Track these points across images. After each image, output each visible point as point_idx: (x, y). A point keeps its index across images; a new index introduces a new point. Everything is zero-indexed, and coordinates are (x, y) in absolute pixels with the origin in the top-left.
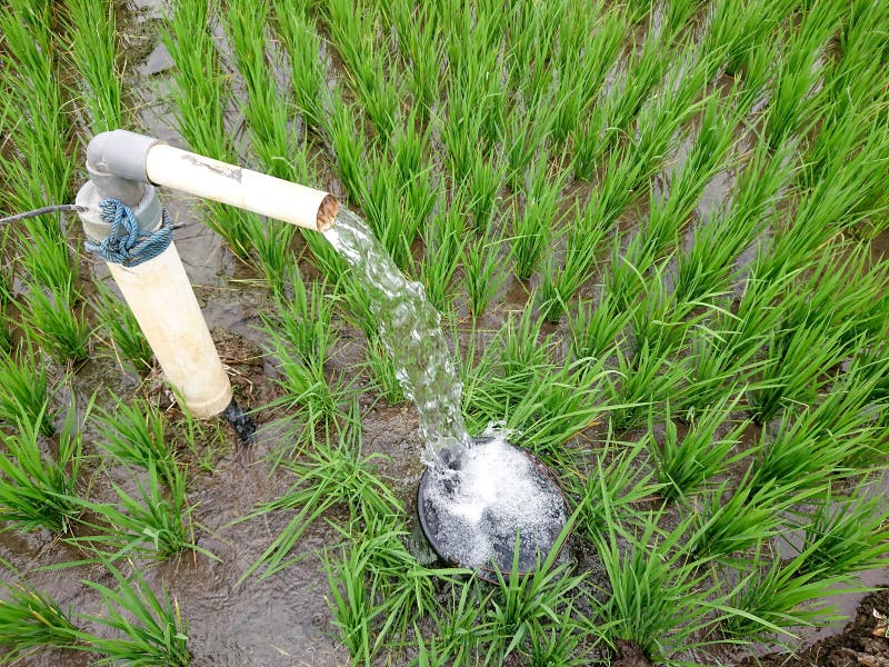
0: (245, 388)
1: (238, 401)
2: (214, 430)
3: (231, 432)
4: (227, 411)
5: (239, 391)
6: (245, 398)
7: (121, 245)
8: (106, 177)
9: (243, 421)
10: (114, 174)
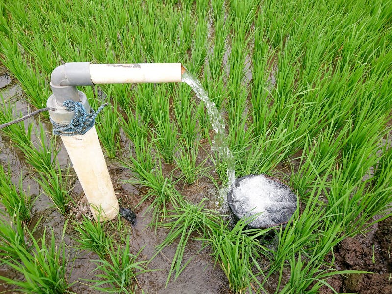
0: (124, 199)
1: (123, 206)
3: (127, 221)
4: (120, 212)
5: (122, 202)
6: (126, 204)
7: (80, 121)
8: (66, 88)
9: (130, 215)
10: (70, 85)
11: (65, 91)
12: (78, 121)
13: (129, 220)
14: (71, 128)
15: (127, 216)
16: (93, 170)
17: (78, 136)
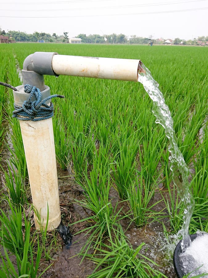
0: (67, 216)
1: (64, 223)
2: (53, 237)
3: (60, 239)
4: (58, 228)
5: (64, 218)
6: (67, 221)
8: (31, 73)
9: (66, 234)
10: (35, 71)
11: (30, 75)
12: (31, 104)
13: (63, 239)
14: (23, 111)
15: (63, 234)
16: (39, 167)
17: (31, 123)
